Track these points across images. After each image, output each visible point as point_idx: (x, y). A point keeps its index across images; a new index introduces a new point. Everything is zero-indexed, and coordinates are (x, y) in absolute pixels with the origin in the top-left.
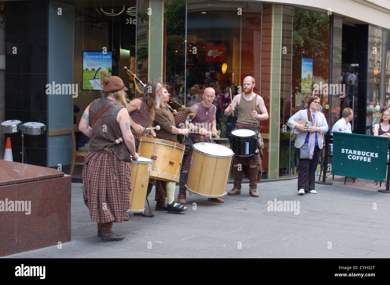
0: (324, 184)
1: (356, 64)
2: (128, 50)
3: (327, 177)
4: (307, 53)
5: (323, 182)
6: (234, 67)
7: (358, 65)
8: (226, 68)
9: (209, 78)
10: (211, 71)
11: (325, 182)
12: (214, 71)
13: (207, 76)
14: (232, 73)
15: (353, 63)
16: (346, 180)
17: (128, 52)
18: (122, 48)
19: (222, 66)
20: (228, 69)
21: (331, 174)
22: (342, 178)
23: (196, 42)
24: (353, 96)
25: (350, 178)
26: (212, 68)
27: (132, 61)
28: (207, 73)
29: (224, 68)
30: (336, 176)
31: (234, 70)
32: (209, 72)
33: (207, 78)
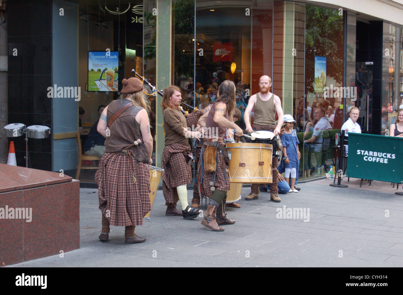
0: (339, 187)
1: (370, 62)
2: (133, 49)
3: (342, 180)
4: (319, 51)
5: (338, 184)
6: (244, 66)
7: (372, 63)
8: (235, 67)
9: (217, 78)
10: (218, 71)
11: (340, 184)
12: (222, 71)
13: (214, 76)
14: (241, 72)
15: (367, 61)
16: (361, 183)
17: (134, 52)
18: (127, 48)
19: (231, 66)
20: (237, 69)
21: (346, 176)
22: (357, 181)
24: (368, 96)
25: (366, 180)
26: (220, 68)
27: (138, 61)
28: (214, 73)
29: (233, 67)
30: (351, 179)
31: (243, 70)
32: (217, 72)
33: (215, 78)
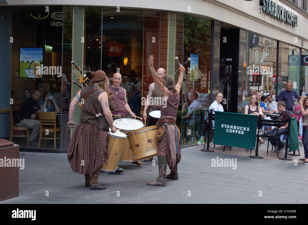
0: (208, 151)
1: (230, 59)
2: (50, 46)
3: (210, 146)
4: (190, 49)
5: (207, 150)
6: (133, 60)
7: (231, 60)
8: (127, 61)
9: (111, 69)
10: (112, 64)
11: (208, 150)
12: (114, 63)
13: (109, 67)
14: (131, 64)
15: (228, 58)
16: (224, 149)
17: (51, 48)
18: (46, 45)
19: (124, 60)
20: (128, 62)
21: (213, 144)
22: (220, 147)
23: (105, 41)
24: (228, 84)
25: (227, 146)
26: (113, 61)
27: (53, 55)
28: (109, 65)
29: (126, 61)
30: (216, 146)
31: (133, 63)
32: (111, 64)
33: (109, 69)
